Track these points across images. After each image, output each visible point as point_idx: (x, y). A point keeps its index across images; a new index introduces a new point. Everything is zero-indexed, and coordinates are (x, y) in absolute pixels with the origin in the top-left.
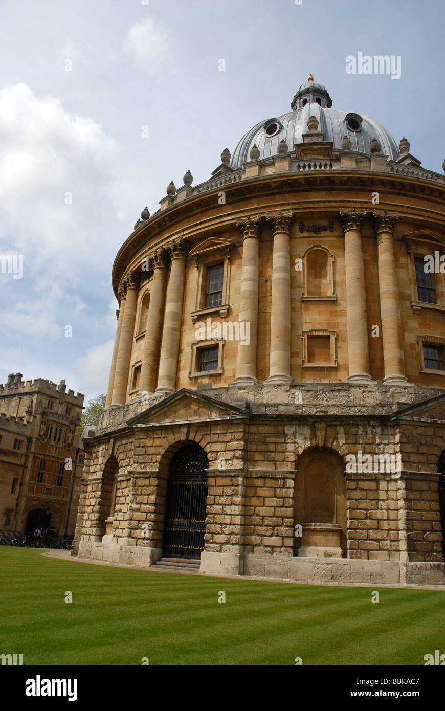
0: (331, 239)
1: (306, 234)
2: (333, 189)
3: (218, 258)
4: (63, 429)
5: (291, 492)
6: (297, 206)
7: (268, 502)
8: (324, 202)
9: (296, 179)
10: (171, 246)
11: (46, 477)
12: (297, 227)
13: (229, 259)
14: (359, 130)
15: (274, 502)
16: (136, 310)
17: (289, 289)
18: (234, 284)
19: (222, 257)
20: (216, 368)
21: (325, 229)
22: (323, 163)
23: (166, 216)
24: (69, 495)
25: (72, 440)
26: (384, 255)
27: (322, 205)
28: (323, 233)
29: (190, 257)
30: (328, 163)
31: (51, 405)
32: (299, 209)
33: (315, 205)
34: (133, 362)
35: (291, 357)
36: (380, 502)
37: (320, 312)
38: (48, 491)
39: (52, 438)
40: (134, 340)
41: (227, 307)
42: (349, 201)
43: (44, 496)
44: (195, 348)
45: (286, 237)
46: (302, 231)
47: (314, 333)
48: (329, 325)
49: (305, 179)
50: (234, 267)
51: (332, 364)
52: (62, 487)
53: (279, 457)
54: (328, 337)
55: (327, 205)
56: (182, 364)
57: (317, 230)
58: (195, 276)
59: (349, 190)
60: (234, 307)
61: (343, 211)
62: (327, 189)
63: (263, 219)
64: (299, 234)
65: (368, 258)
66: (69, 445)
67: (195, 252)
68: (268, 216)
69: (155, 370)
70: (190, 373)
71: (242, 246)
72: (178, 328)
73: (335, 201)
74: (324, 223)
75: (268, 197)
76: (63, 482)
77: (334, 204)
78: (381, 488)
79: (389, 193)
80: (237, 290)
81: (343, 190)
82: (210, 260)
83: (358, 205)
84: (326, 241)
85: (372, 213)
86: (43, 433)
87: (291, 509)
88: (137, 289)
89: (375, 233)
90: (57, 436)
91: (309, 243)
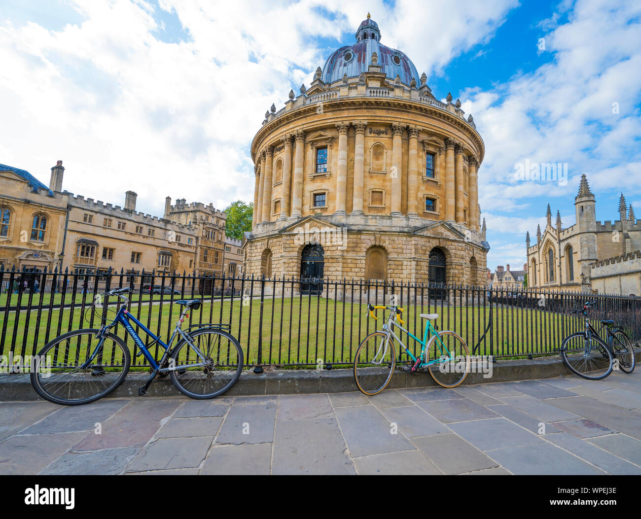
0: (385, 139)
1: (373, 135)
2: (389, 109)
3: (324, 144)
4: (216, 232)
5: (364, 266)
6: (370, 118)
7: (353, 270)
8: (384, 117)
9: (370, 101)
10: (295, 133)
11: (209, 259)
12: (368, 130)
13: (330, 145)
14: (399, 65)
15: (357, 270)
16: (272, 169)
17: (363, 166)
18: (334, 160)
19: (326, 144)
20: (325, 205)
21: (383, 133)
22: (384, 91)
23: (292, 114)
24: (222, 268)
25: (221, 238)
26: (413, 152)
27: (383, 119)
28: (382, 135)
29: (306, 142)
30: (387, 91)
31: (207, 218)
32: (370, 120)
33: (379, 118)
34: (274, 198)
35: (364, 201)
36: (403, 271)
37: (378, 179)
38: (210, 266)
39: (210, 237)
40: (273, 186)
41: (330, 173)
42: (397, 118)
43: (208, 269)
44: (312, 193)
45: (363, 136)
46: (371, 132)
47: (375, 190)
48: (383, 186)
49: (375, 101)
50: (333, 150)
51: (383, 206)
52: (218, 264)
53: (358, 249)
54: (382, 192)
55: (386, 119)
56: (305, 202)
57: (379, 133)
58: (311, 153)
59: (398, 110)
60: (333, 173)
61: (394, 124)
62: (386, 109)
63: (351, 124)
64: (369, 135)
65: (404, 151)
66: (220, 241)
67: (310, 138)
68: (354, 123)
69: (289, 205)
70: (310, 207)
71: (338, 138)
72: (302, 182)
73: (390, 117)
74: (383, 129)
75: (354, 110)
76: (218, 261)
77: (389, 119)
78: (404, 264)
79: (419, 114)
80: (336, 164)
81: (395, 110)
82: (319, 144)
83: (402, 120)
84: (384, 140)
85: (409, 126)
86: (204, 234)
87: (364, 273)
88: (272, 156)
89: (408, 137)
90: (213, 237)
91: (374, 141)
